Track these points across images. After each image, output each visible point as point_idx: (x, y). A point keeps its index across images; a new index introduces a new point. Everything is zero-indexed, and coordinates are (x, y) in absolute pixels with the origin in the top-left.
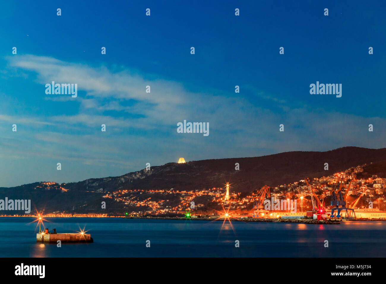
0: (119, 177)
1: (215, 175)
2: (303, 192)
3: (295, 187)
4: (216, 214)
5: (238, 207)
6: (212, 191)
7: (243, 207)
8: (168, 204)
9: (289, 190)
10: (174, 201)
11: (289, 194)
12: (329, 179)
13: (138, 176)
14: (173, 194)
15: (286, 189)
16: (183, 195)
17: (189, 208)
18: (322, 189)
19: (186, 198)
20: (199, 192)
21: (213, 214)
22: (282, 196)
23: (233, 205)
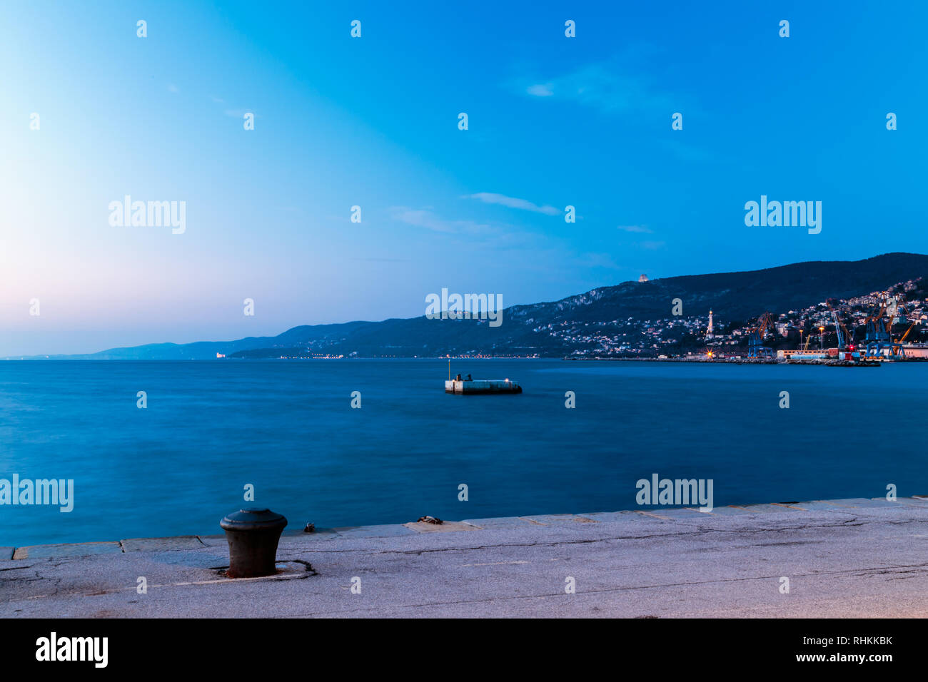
0: (556, 303)
1: (693, 298)
2: (824, 321)
3: (811, 313)
4: (695, 353)
5: (727, 343)
6: (687, 321)
7: (733, 343)
8: (625, 339)
9: (802, 317)
10: (634, 335)
11: (802, 323)
12: (864, 301)
13: (582, 301)
14: (632, 325)
15: (798, 317)
16: (646, 326)
17: (655, 346)
18: (853, 316)
19: (650, 331)
20: (669, 322)
21: (690, 353)
22: (791, 327)
23: (719, 340)
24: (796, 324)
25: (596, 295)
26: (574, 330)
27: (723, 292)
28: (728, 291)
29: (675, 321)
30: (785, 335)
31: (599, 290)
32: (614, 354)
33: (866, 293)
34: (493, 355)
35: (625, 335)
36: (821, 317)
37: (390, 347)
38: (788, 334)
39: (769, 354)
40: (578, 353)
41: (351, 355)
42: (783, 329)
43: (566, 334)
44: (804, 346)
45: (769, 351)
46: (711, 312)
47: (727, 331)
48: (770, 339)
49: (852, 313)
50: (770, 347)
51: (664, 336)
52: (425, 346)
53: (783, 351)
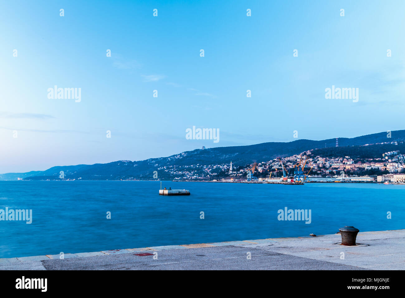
0: (167, 158)
1: (223, 156)
2: (276, 166)
3: (271, 163)
4: (225, 178)
5: (238, 175)
6: (221, 166)
7: (240, 175)
8: (196, 173)
9: (267, 165)
10: (200, 172)
11: (267, 167)
12: (291, 158)
13: (178, 157)
14: (199, 167)
15: (266, 164)
16: (205, 168)
17: (208, 176)
18: (287, 164)
19: (206, 170)
20: (214, 166)
21: (223, 179)
22: (263, 169)
23: (234, 174)
24: (265, 167)
25: (184, 155)
26: (175, 169)
27: (236, 154)
28: (237, 153)
29: (216, 166)
30: (261, 172)
31: (185, 152)
32: (192, 180)
33: (292, 155)
34: (140, 180)
35: (196, 171)
36: (275, 165)
37: (96, 176)
38: (262, 171)
39: (256, 179)
40: (177, 179)
41: (79, 179)
42: (260, 170)
43: (171, 171)
44: (269, 176)
45: (255, 178)
46: (231, 162)
47: (238, 170)
48: (255, 174)
49: (287, 163)
50: (255, 176)
51: (212, 172)
52: (111, 175)
53: (261, 178)
